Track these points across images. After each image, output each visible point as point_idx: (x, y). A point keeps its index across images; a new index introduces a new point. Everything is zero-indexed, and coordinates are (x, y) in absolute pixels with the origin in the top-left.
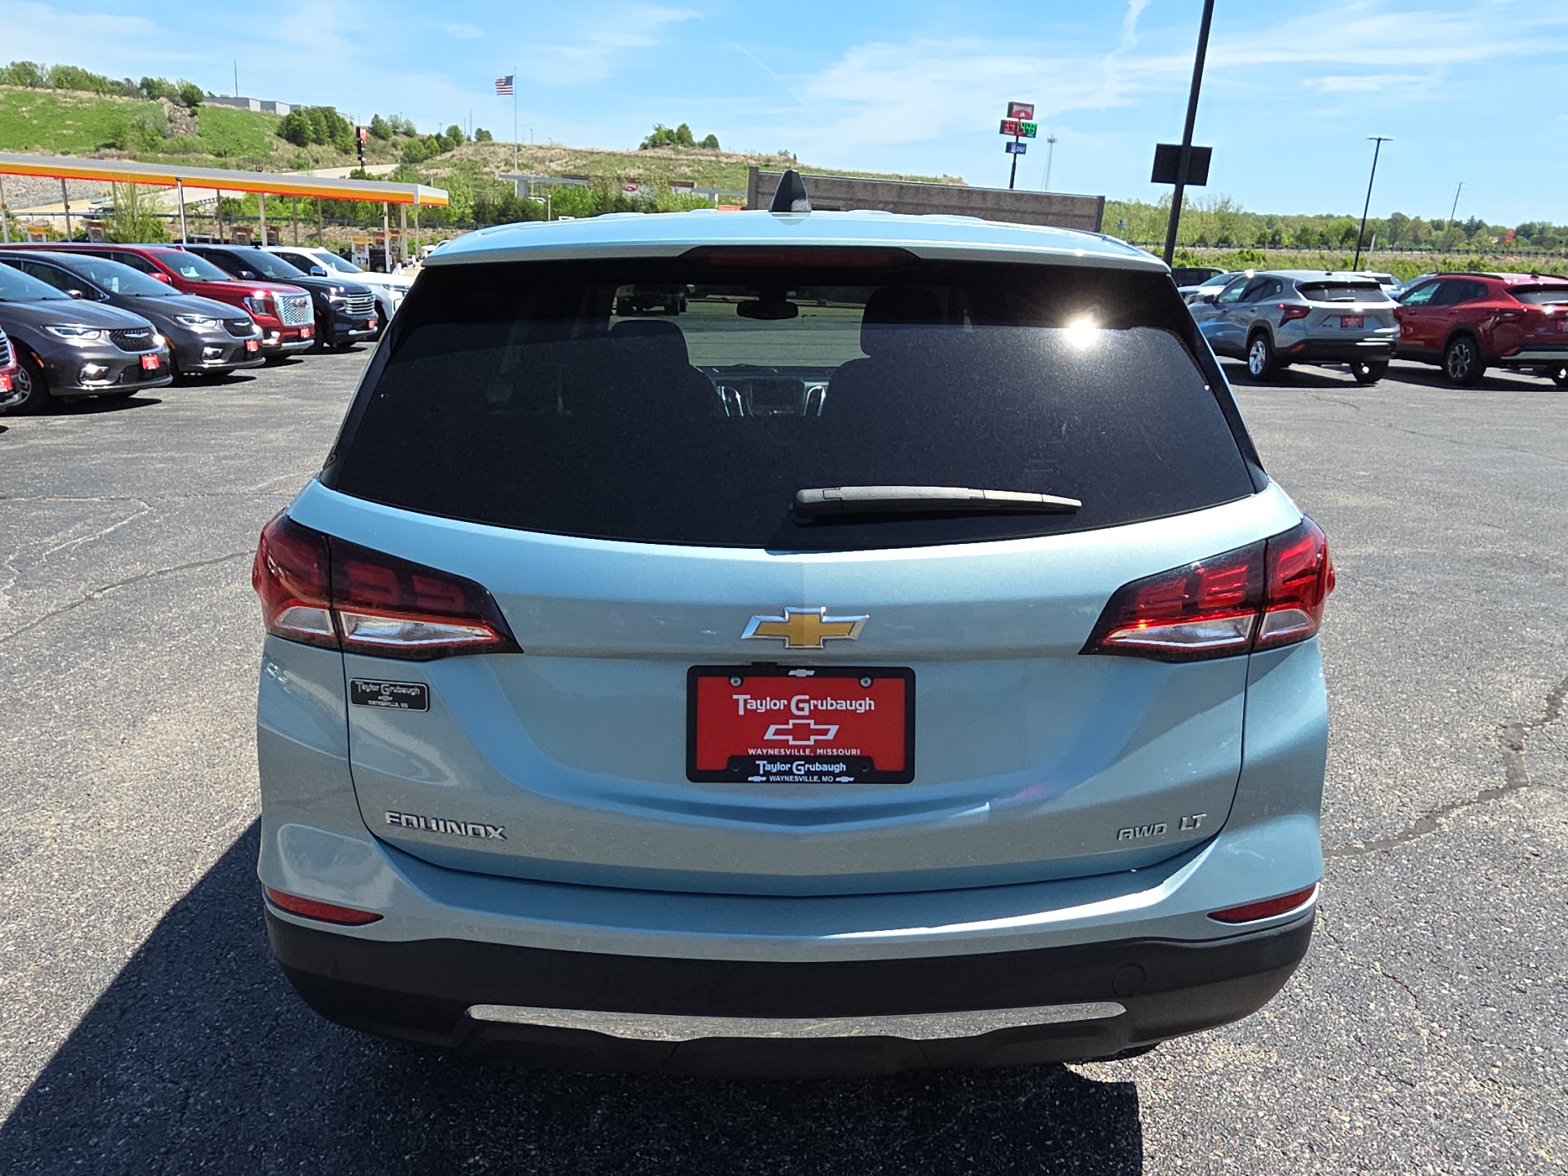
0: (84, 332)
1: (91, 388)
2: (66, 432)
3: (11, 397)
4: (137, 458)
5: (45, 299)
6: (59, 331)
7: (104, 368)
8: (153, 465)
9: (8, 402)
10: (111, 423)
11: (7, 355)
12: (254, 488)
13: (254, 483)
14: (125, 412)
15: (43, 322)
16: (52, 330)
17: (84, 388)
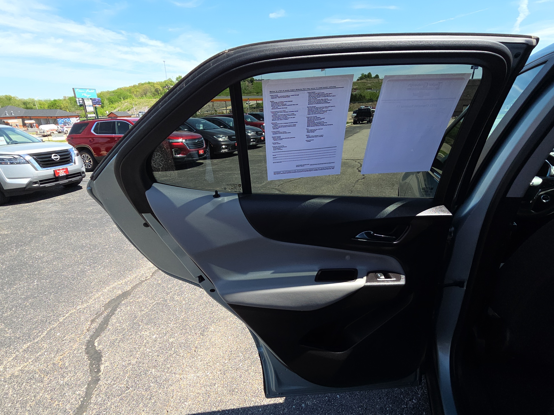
0: (222, 137)
1: (224, 152)
2: (216, 164)
3: (204, 155)
4: (231, 173)
5: (214, 129)
6: (216, 137)
7: (226, 146)
8: (234, 175)
9: (203, 157)
10: (228, 161)
11: (203, 144)
12: (261, 185)
13: (261, 183)
14: (231, 158)
15: (213, 134)
16: (215, 137)
17: (222, 152)
